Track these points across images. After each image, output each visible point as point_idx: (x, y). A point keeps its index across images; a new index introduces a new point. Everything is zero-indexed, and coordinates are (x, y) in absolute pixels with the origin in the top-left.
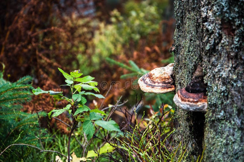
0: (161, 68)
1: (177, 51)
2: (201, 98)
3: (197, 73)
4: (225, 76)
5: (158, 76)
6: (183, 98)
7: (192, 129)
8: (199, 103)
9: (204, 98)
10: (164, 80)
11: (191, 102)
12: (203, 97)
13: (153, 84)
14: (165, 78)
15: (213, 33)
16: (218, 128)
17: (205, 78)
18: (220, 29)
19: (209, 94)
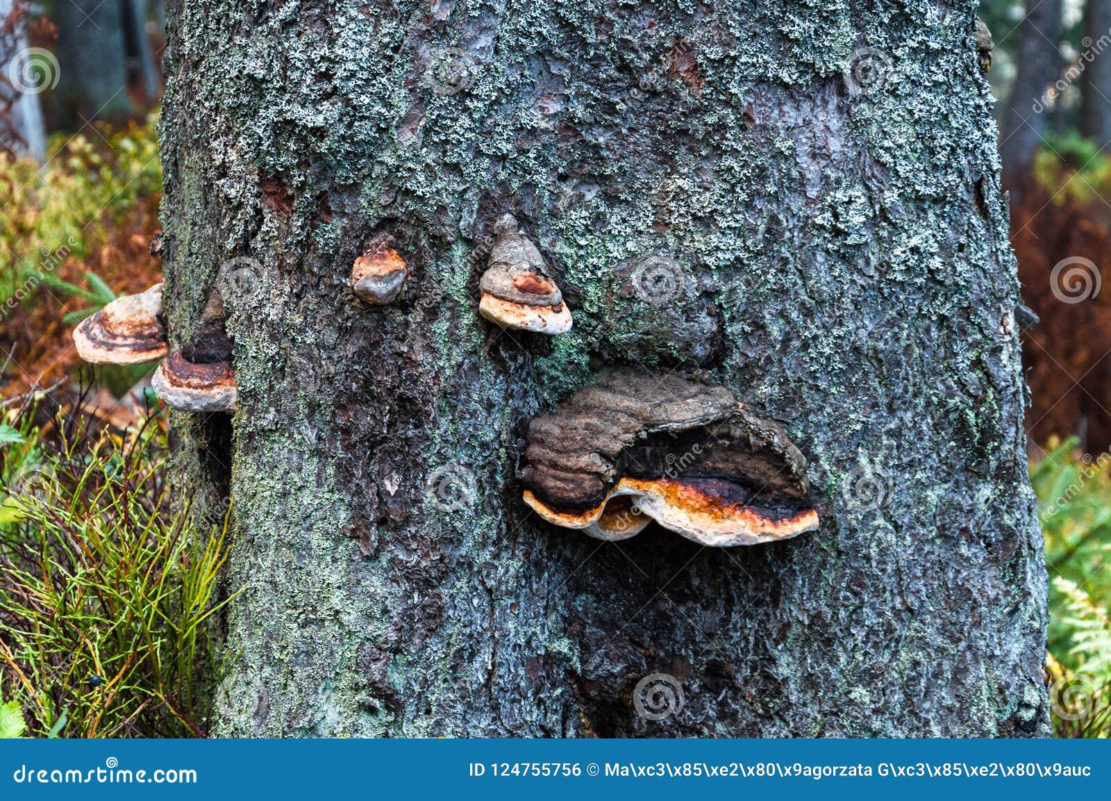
0: (132, 297)
1: (168, 253)
2: (220, 375)
3: (210, 311)
4: (275, 318)
5: (123, 318)
6: (174, 378)
7: (205, 456)
8: (215, 390)
9: (228, 377)
10: (138, 329)
11: (196, 388)
12: (225, 372)
13: (111, 341)
14: (142, 325)
15: (240, 205)
16: (264, 454)
17: (228, 323)
18: (258, 196)
19: (239, 365)
